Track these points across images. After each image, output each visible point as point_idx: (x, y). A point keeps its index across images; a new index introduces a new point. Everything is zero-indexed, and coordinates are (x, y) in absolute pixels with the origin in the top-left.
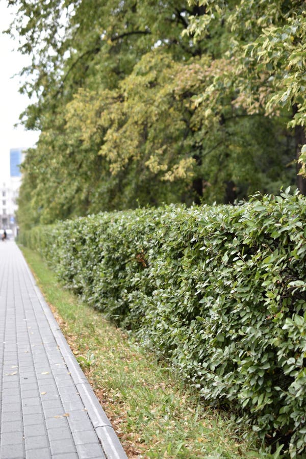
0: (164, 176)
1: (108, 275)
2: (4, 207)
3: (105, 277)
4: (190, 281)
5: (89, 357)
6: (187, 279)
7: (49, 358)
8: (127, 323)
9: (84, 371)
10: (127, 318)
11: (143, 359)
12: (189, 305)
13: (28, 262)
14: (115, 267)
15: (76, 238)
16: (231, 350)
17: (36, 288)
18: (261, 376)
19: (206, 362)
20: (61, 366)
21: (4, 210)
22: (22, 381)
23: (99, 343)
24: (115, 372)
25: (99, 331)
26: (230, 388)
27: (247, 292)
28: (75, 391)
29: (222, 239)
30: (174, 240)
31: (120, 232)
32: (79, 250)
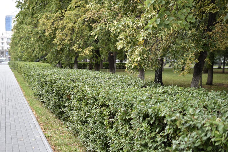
0: (80, 54)
1: (56, 99)
2: (2, 46)
3: (55, 100)
4: (84, 111)
5: (49, 134)
6: (83, 110)
7: (34, 133)
8: (63, 119)
9: (47, 139)
10: (63, 117)
11: (68, 134)
12: (84, 118)
13: (18, 81)
14: (59, 96)
15: (43, 81)
16: (96, 135)
17: (24, 97)
18: (103, 144)
19: (88, 138)
20: (38, 137)
21: (2, 47)
22: (25, 143)
23: (52, 127)
24: (58, 139)
25: (52, 121)
26: (95, 147)
27: (100, 119)
28: (44, 147)
29: (94, 100)
30: (80, 95)
31: (61, 85)
32: (44, 86)
